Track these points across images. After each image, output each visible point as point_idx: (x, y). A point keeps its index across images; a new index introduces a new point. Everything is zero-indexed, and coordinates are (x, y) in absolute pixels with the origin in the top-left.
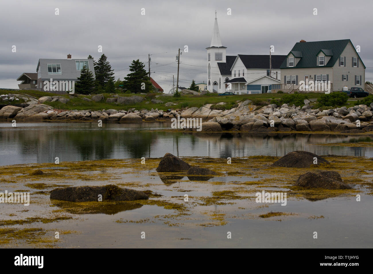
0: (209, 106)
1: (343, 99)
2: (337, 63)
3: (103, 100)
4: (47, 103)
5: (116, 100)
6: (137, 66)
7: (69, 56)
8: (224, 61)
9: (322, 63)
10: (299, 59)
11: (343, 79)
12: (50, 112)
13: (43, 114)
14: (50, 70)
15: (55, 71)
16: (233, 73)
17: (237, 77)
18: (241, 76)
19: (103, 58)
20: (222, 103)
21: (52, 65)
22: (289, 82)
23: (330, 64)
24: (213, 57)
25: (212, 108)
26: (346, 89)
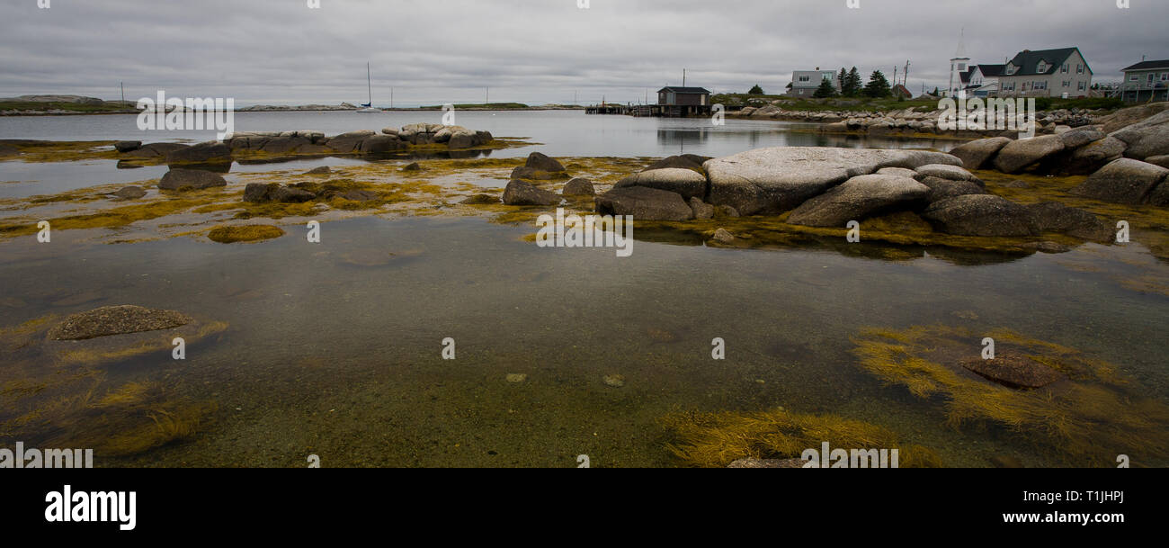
0: (912, 109)
1: (1045, 104)
2: (1059, 70)
3: (824, 104)
4: (778, 105)
5: (835, 104)
6: (877, 75)
7: (818, 69)
8: (967, 70)
9: (1041, 70)
10: (1018, 68)
11: (1063, 85)
12: (777, 112)
13: (771, 113)
14: (801, 79)
15: (804, 80)
16: (972, 81)
17: (975, 84)
18: (979, 84)
19: (854, 69)
20: (924, 107)
21: (803, 75)
22: (1006, 89)
23: (1051, 72)
24: (956, 67)
25: (914, 111)
26: (1065, 95)
